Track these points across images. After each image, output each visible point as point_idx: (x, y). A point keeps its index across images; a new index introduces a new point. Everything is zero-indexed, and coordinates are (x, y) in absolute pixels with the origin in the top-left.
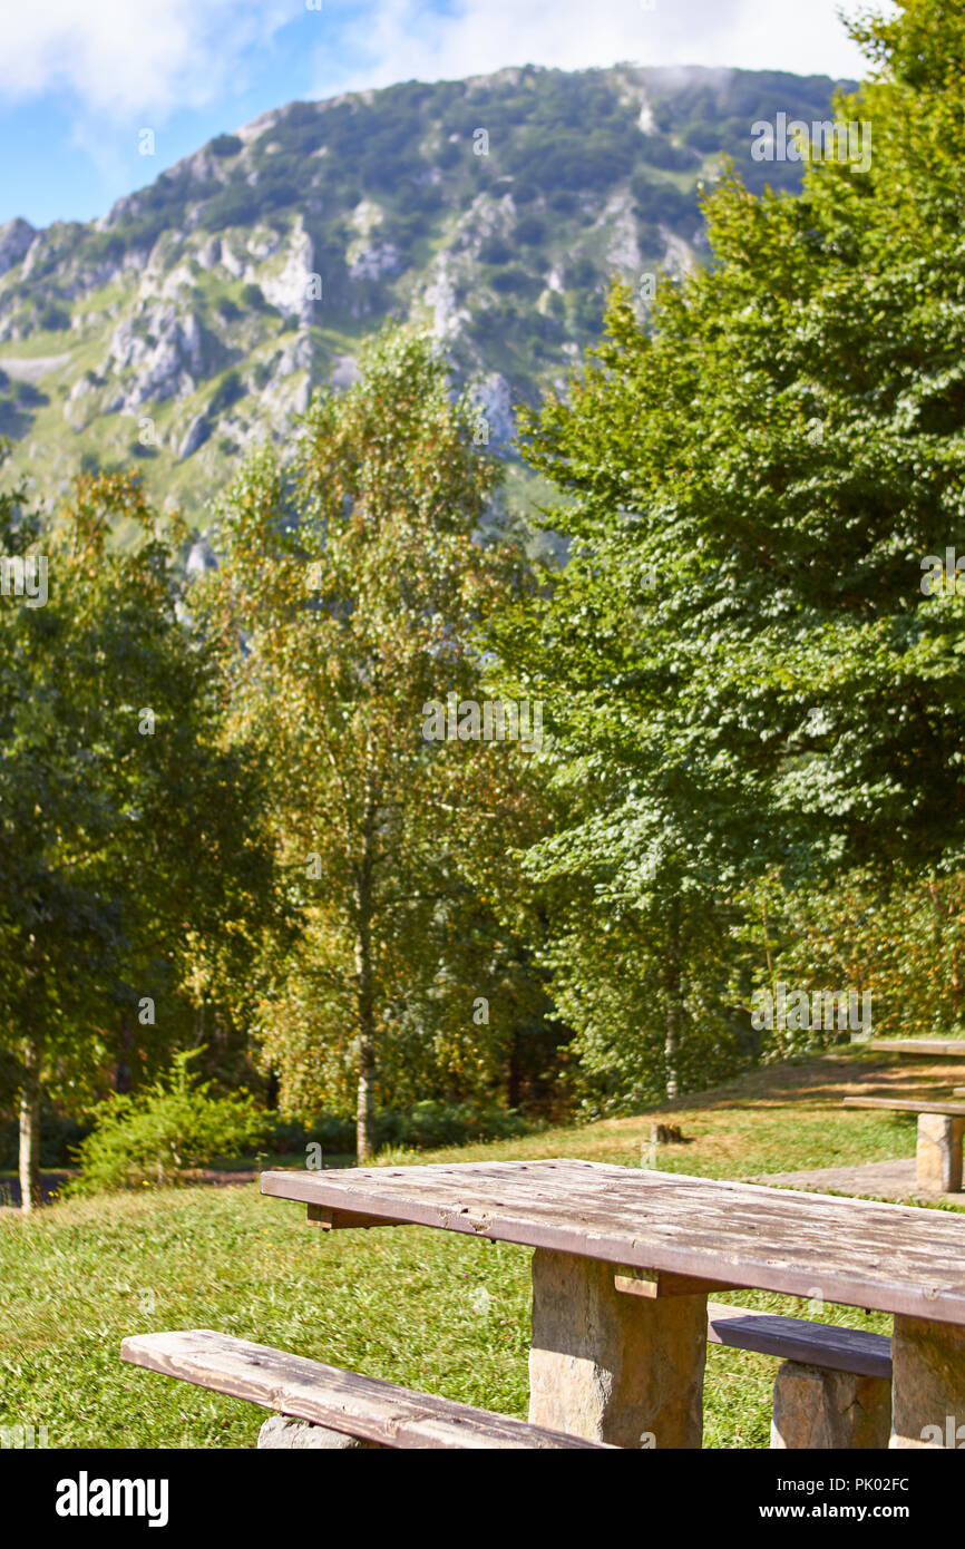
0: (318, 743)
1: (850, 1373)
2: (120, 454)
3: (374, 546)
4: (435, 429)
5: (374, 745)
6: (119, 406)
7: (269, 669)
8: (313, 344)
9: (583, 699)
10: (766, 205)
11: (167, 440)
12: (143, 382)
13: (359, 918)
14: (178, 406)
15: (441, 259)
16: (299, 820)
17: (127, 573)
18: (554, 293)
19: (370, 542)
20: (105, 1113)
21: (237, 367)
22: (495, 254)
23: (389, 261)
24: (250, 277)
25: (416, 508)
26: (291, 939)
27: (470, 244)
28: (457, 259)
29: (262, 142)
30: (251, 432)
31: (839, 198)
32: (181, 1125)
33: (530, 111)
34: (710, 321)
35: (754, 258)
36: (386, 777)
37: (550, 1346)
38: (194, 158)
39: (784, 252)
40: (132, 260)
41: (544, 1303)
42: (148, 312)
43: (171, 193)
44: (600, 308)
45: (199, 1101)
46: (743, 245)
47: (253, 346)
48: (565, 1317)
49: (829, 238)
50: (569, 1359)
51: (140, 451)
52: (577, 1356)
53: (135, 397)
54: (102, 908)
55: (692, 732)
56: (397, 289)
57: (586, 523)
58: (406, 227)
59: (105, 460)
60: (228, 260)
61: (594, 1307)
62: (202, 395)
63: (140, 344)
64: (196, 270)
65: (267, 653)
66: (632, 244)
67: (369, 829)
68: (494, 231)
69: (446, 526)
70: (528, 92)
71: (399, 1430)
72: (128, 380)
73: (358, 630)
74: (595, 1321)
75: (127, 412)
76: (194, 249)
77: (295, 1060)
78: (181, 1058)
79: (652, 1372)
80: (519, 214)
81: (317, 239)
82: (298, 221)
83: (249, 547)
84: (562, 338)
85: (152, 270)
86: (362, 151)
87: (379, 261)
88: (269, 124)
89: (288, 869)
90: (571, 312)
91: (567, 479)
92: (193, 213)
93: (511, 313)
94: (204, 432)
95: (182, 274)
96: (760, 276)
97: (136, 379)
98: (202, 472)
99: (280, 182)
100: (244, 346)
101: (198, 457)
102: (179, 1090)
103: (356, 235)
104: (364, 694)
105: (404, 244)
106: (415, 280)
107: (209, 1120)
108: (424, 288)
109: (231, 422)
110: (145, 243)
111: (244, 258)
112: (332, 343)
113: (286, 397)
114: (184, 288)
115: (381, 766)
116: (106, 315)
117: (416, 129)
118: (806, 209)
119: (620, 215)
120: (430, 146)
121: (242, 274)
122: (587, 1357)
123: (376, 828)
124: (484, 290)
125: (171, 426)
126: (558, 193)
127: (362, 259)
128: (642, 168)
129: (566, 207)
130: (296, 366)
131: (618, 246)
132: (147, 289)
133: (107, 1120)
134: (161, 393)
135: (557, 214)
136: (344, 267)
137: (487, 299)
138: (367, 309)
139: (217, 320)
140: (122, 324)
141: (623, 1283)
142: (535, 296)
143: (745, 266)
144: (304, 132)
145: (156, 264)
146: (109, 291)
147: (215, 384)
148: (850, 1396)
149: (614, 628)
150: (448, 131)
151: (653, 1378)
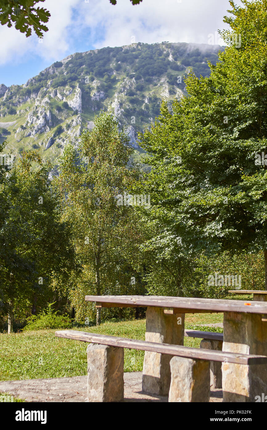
0: (85, 221)
1: (217, 340)
2: (30, 148)
3: (100, 170)
4: (116, 139)
5: (100, 222)
6: (29, 135)
7: (72, 202)
8: (81, 118)
9: (155, 207)
10: (200, 80)
11: (42, 144)
12: (36, 128)
13: (97, 268)
14: (45, 135)
15: (116, 95)
16: (81, 242)
17: (36, 177)
18: (146, 104)
19: (99, 169)
20: (30, 320)
21: (61, 124)
22: (131, 94)
23: (102, 96)
24: (65, 100)
25: (111, 160)
26: (79, 273)
27: (124, 91)
28: (120, 95)
29: (68, 64)
30: (65, 142)
31: (219, 78)
32: (50, 323)
33: (140, 55)
34: (187, 110)
35: (197, 93)
36: (103, 230)
37: (150, 331)
38: (50, 68)
39: (205, 92)
40: (33, 96)
41: (149, 322)
42: (37, 110)
43: (43, 78)
44: (159, 108)
45: (55, 316)
46: (195, 90)
47: (65, 119)
48: (153, 324)
49: (217, 88)
50: (154, 333)
51: (35, 147)
52: (156, 332)
53: (34, 132)
54: (30, 263)
55: (183, 215)
56: (104, 103)
57: (156, 162)
58: (106, 86)
59: (26, 149)
60: (59, 95)
61: (160, 321)
62: (52, 132)
63: (35, 118)
64: (50, 98)
65: (72, 198)
66: (167, 91)
67: (99, 244)
68: (130, 87)
69: (119, 164)
70: (139, 50)
71: (118, 343)
72: (32, 128)
73: (96, 192)
74: (160, 325)
75: (32, 136)
76: (50, 93)
77: (79, 306)
78: (50, 305)
79: (172, 336)
80: (137, 83)
81: (82, 90)
82: (77, 85)
83: (67, 170)
84: (148, 116)
85: (38, 98)
86: (95, 66)
87: (99, 96)
88: (70, 59)
89: (78, 255)
90: (151, 109)
91: (150, 151)
92: (49, 83)
93: (135, 109)
94: (52, 142)
95: (46, 99)
96: (199, 99)
97: (34, 127)
98: (52, 153)
99: (73, 75)
100: (63, 119)
101: (51, 148)
102: (49, 313)
103: (93, 88)
104: (97, 209)
105: (106, 91)
106: (109, 100)
107: (57, 321)
108: (112, 103)
109: (60, 139)
110: (36, 91)
111: (63, 95)
112: (86, 117)
113: (75, 132)
114: (47, 103)
115: (102, 227)
116: (26, 110)
117: (109, 60)
118: (211, 81)
119: (164, 83)
120: (113, 65)
121: (62, 99)
122: (158, 333)
123: (101, 244)
124: (128, 103)
125: (44, 140)
126: (147, 77)
127: (95, 95)
128: (170, 70)
129: (149, 81)
130: (77, 124)
131: (164, 91)
132: (37, 103)
133: (30, 321)
134: (41, 131)
135: (147, 83)
136: (90, 97)
137: (128, 106)
138: (96, 108)
139: (56, 112)
140: (30, 113)
141: (166, 311)
142: (141, 105)
143: (195, 96)
144: (79, 61)
145: (39, 97)
146: (27, 104)
147: (55, 129)
148: (217, 346)
149: (163, 188)
150: (117, 61)
151: (173, 337)
